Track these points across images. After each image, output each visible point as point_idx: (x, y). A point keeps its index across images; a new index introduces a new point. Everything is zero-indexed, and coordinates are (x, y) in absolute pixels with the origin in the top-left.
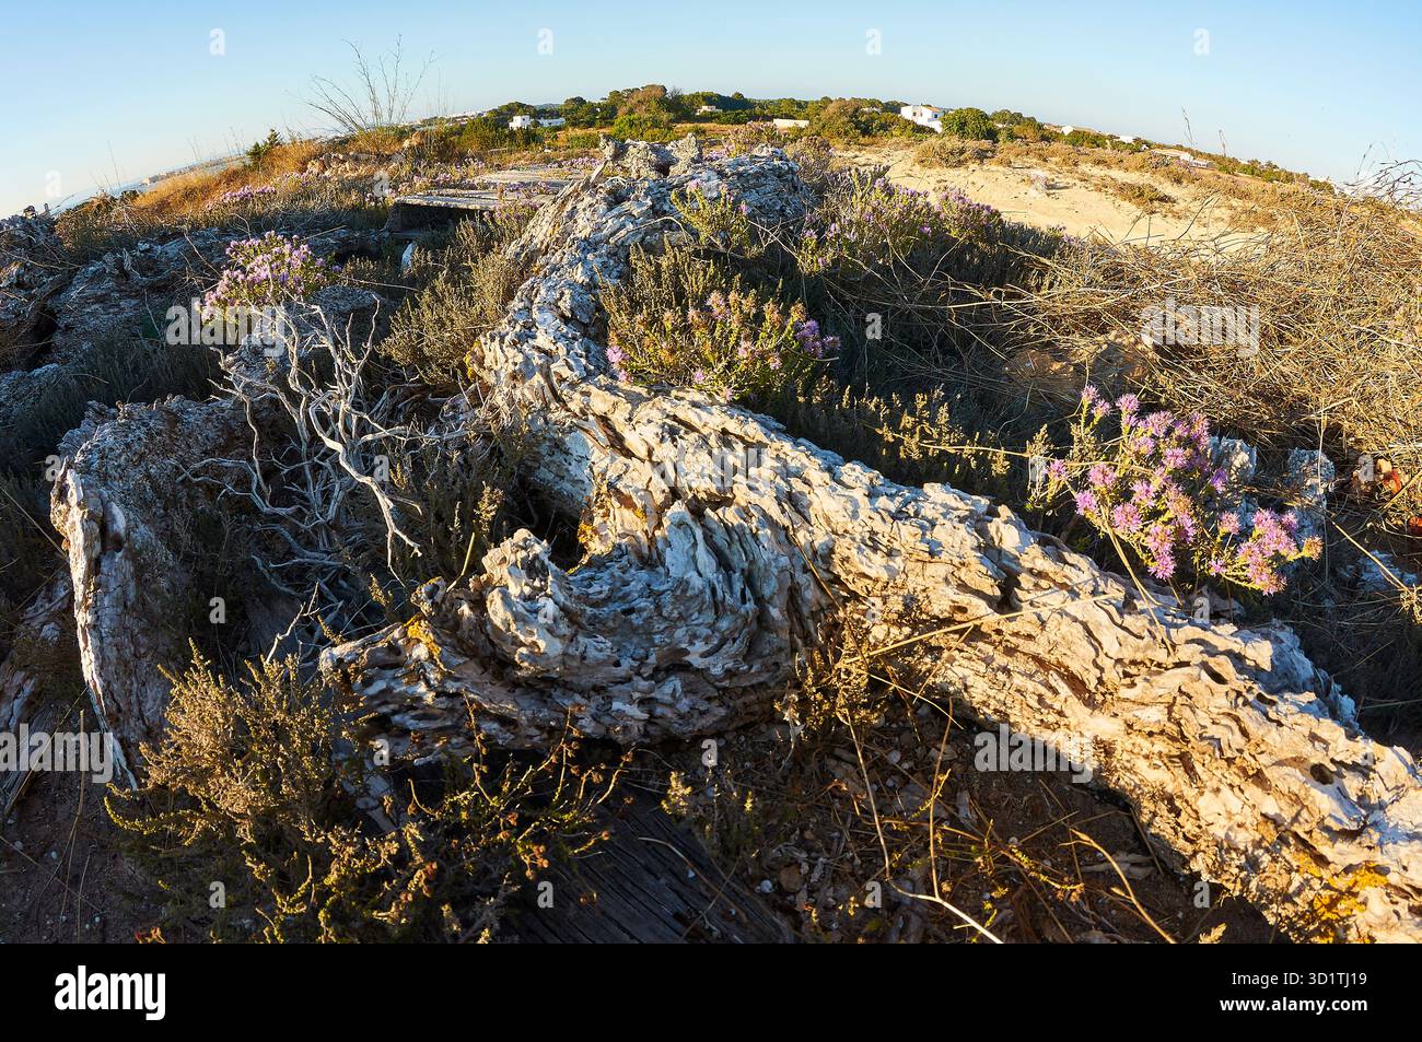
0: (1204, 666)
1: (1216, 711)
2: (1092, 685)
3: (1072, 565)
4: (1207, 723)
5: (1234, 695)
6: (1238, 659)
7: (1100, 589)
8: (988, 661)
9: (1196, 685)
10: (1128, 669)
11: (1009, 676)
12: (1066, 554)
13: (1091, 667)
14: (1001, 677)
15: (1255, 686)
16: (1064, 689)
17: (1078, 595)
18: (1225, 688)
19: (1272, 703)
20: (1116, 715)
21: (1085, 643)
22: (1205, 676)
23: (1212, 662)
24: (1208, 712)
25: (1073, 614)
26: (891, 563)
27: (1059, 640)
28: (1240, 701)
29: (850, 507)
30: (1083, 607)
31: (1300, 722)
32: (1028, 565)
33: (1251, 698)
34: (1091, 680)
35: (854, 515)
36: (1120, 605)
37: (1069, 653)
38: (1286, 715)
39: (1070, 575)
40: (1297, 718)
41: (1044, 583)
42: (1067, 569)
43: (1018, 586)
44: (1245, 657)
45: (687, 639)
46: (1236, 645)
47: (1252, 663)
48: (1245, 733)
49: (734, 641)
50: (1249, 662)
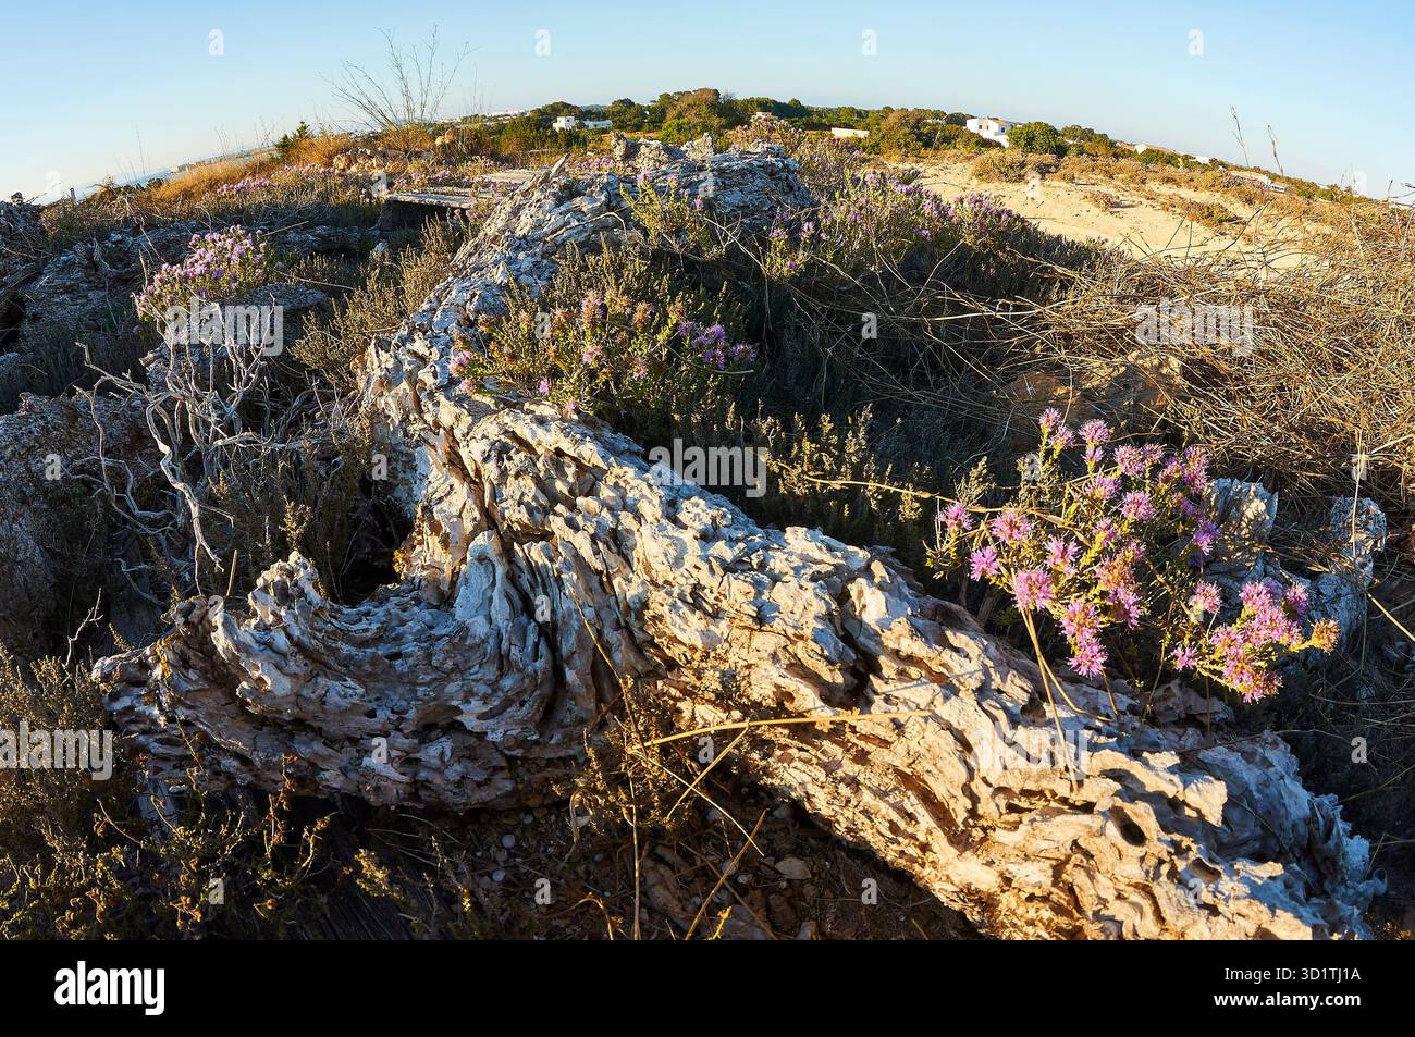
0: (1117, 815)
1: (1126, 881)
2: (960, 816)
3: (957, 650)
4: (1110, 895)
5: (1152, 862)
6: (1170, 810)
7: (994, 686)
8: (829, 768)
9: (1099, 841)
10: (1016, 802)
11: (857, 791)
12: (949, 633)
13: (959, 793)
14: (844, 790)
15: (1193, 848)
16: (925, 819)
17: (956, 692)
18: (1138, 851)
19: (1213, 876)
20: (990, 863)
21: (955, 760)
22: (1112, 830)
23: (1129, 808)
24: (1114, 879)
25: (946, 717)
26: (712, 628)
27: (923, 751)
28: (1165, 869)
29: (672, 552)
30: (962, 711)
31: (1245, 911)
32: (892, 645)
33: (1181, 865)
34: (959, 809)
35: (678, 562)
36: (1017, 710)
37: (934, 771)
38: (1227, 900)
39: (950, 663)
40: (1243, 905)
41: (914, 671)
42: (947, 655)
43: (877, 671)
44: (1185, 803)
45: (461, 695)
46: (1171, 787)
47: (1194, 814)
48: (1160, 919)
49: (522, 704)
50: (1188, 812)
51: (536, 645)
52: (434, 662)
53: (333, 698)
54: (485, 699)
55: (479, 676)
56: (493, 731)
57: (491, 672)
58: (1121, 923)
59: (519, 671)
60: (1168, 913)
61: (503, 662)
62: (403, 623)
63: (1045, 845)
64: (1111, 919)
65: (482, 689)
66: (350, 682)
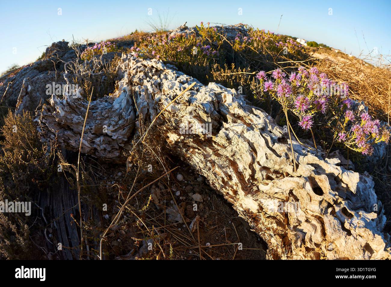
0: (311, 180)
1: (312, 213)
2: (247, 177)
3: (256, 115)
4: (303, 219)
5: (325, 205)
6: (335, 181)
7: (269, 129)
8: (205, 157)
9: (302, 191)
10: (270, 175)
11: (214, 166)
12: (253, 109)
13: (247, 167)
14: (209, 164)
15: (343, 202)
16: (235, 180)
17: (253, 129)
18: (319, 198)
19: (351, 216)
21: (248, 154)
22: (308, 186)
23: (317, 178)
24: (306, 212)
25: (247, 138)
27: (238, 151)
28: (330, 210)
30: (255, 137)
31: (362, 234)
33: (337, 209)
34: (247, 174)
36: (276, 138)
37: (241, 159)
38: (355, 227)
39: (252, 118)
40: (361, 231)
41: (239, 121)
42: (251, 116)
43: (226, 121)
44: (341, 181)
45: (108, 124)
46: (337, 171)
47: (345, 186)
48: (324, 234)
49: (124, 130)
50: (343, 185)
51: (130, 112)
52: (103, 114)
53: (75, 119)
54: (114, 126)
55: (113, 119)
56: (114, 136)
57: (116, 119)
58: (305, 233)
59: (124, 119)
60: (328, 231)
61: (120, 116)
62: (100, 105)
63: (277, 190)
64: (301, 231)
65: (113, 123)
66: (80, 117)
